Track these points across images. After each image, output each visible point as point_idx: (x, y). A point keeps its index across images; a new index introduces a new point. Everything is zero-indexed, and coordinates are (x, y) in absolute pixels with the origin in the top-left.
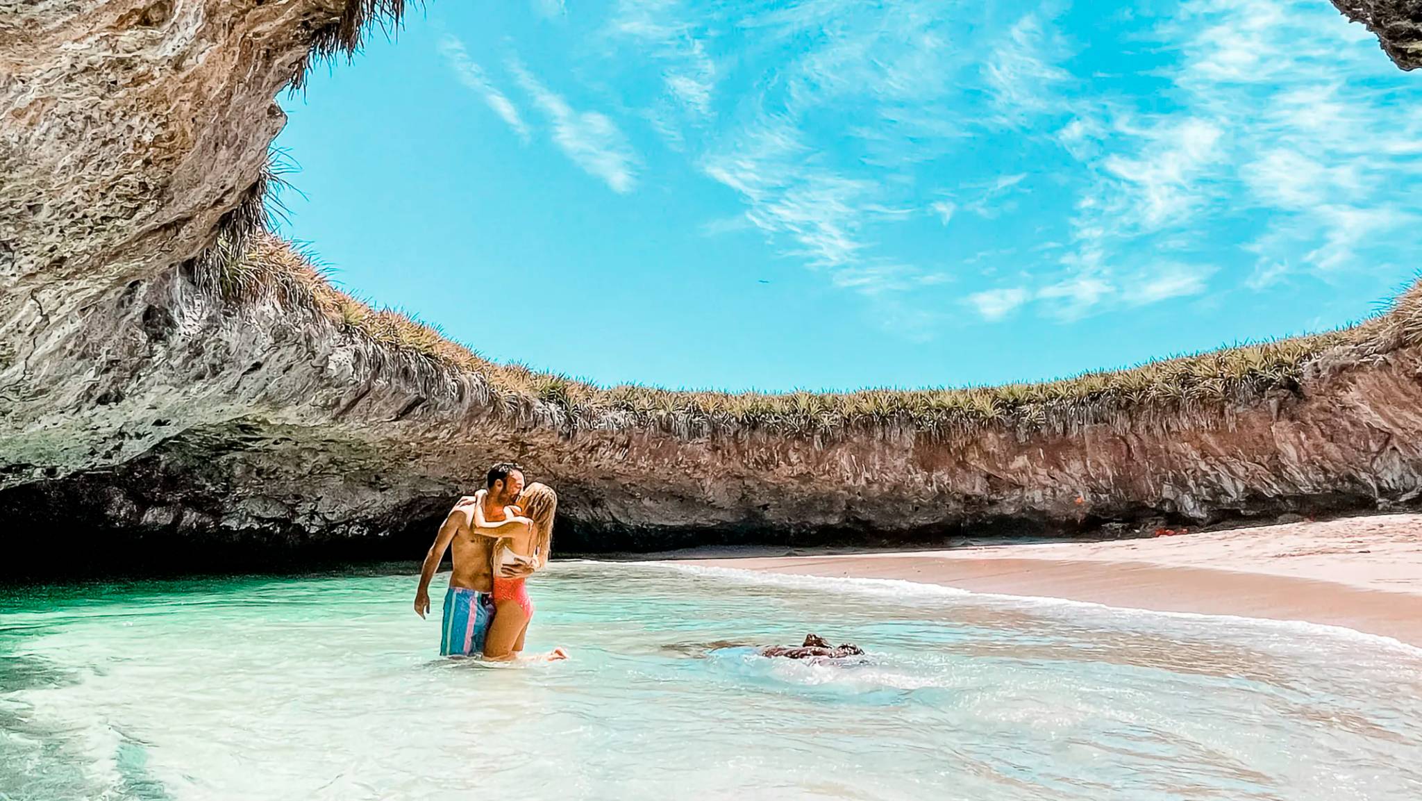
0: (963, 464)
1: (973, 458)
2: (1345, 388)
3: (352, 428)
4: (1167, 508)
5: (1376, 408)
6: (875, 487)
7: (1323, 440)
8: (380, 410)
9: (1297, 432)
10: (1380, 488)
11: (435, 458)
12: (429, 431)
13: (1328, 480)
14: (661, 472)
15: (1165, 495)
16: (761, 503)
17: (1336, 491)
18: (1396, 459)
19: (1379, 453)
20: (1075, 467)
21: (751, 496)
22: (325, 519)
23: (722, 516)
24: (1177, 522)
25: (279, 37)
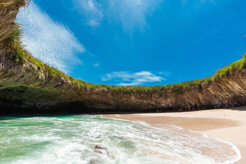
0: (152, 99)
1: (153, 98)
2: (208, 88)
3: (46, 89)
4: (183, 107)
5: (213, 91)
6: (138, 103)
7: (206, 96)
8: (51, 86)
9: (202, 95)
10: (215, 105)
11: (63, 95)
12: (61, 90)
13: (207, 103)
14: (103, 99)
15: (183, 105)
16: (120, 105)
17: (208, 105)
18: (217, 99)
19: (214, 99)
20: (169, 100)
21: (118, 104)
22: (42, 106)
23: (113, 107)
24: (185, 109)
25: (10, 7)
